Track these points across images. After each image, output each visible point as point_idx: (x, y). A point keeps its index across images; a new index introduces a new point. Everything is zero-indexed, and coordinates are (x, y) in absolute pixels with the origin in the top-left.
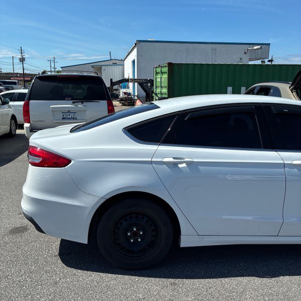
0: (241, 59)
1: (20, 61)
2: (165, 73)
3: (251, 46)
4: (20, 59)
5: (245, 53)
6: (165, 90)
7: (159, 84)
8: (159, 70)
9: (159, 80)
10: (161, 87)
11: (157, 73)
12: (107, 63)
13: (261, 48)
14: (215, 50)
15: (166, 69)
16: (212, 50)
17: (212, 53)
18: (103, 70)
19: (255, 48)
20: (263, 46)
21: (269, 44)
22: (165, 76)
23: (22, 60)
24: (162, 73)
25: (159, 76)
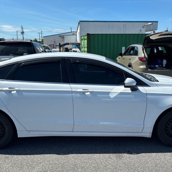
0: (141, 30)
1: (21, 34)
2: (86, 39)
3: (147, 23)
4: (21, 32)
5: (143, 27)
6: (86, 49)
7: (83, 46)
10: (84, 47)
11: (82, 40)
12: (69, 34)
13: (152, 24)
14: (125, 25)
15: (86, 37)
16: (124, 25)
18: (65, 38)
19: (149, 24)
20: (154, 23)
21: (157, 22)
23: (23, 33)
24: (84, 39)
25: (83, 41)
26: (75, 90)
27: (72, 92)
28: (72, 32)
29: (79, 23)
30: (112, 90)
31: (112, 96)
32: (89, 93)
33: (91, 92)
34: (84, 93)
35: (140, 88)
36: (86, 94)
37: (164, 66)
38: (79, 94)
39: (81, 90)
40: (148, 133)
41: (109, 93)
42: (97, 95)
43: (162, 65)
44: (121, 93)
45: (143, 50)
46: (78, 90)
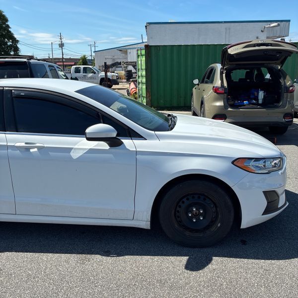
0: (257, 37)
1: (60, 47)
2: (143, 55)
3: (269, 23)
4: (60, 44)
5: (262, 31)
6: (144, 73)
8: (139, 53)
9: (140, 62)
11: (138, 56)
12: (139, 46)
13: (279, 25)
14: (229, 29)
15: (143, 52)
16: (226, 29)
17: (226, 33)
18: (128, 53)
19: (272, 25)
20: (282, 24)
21: (289, 21)
22: (144, 58)
23: (62, 45)
24: (142, 55)
25: (140, 59)
26: (13, 145)
27: (7, 147)
28: (143, 42)
29: (146, 27)
30: (76, 144)
31: (75, 155)
32: (36, 150)
33: (40, 148)
34: (27, 149)
35: (127, 142)
36: (31, 150)
37: (260, 102)
38: (18, 151)
39: (23, 144)
40: (143, 220)
41: (70, 149)
42: (50, 153)
43: (257, 99)
44: (91, 151)
46: (18, 144)
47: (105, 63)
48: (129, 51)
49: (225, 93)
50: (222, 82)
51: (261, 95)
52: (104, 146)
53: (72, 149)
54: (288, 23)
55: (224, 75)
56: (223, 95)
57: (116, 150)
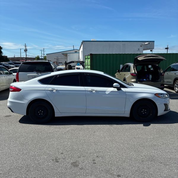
0: (139, 49)
1: (25, 51)
3: (144, 42)
4: (25, 50)
5: (141, 46)
6: (89, 67)
7: (87, 64)
8: (86, 57)
9: (87, 62)
10: (88, 65)
11: (86, 59)
13: (149, 43)
14: (125, 45)
15: (89, 57)
16: (123, 45)
17: (123, 47)
18: (68, 56)
19: (146, 43)
20: (151, 43)
21: (154, 41)
22: (89, 60)
23: (26, 50)
25: (87, 60)
26: (87, 90)
27: (85, 91)
28: (74, 50)
29: (82, 43)
30: (107, 90)
31: (107, 93)
33: (96, 91)
35: (122, 89)
36: (93, 92)
37: (150, 79)
39: (91, 90)
41: (105, 91)
42: (99, 92)
43: (149, 78)
44: (112, 92)
45: (134, 68)
46: (89, 90)
47: (66, 62)
48: (68, 54)
49: (136, 76)
50: (135, 71)
51: (151, 76)
52: (116, 90)
53: (106, 91)
54: (153, 42)
55: (135, 68)
56: (135, 77)
57: (119, 91)
